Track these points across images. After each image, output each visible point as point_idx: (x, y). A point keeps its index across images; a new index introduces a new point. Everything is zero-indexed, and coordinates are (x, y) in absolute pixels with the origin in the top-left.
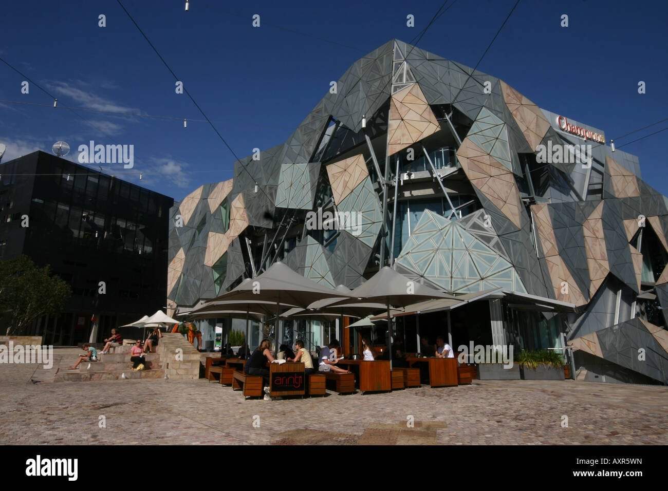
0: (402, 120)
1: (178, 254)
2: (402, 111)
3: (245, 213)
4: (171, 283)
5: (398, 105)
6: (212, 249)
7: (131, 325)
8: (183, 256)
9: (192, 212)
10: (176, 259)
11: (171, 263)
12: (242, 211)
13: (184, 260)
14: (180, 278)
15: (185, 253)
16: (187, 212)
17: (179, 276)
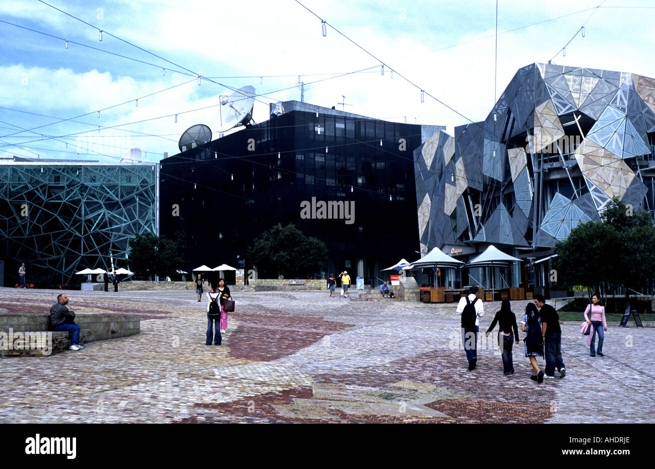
0: (542, 127)
1: (424, 199)
2: (542, 120)
3: (465, 175)
4: (422, 228)
5: (539, 116)
6: (449, 200)
7: (391, 268)
8: (429, 202)
9: (433, 157)
10: (423, 204)
11: (420, 208)
12: (463, 173)
13: (430, 205)
14: (428, 223)
15: (430, 197)
16: (429, 156)
17: (427, 221)
